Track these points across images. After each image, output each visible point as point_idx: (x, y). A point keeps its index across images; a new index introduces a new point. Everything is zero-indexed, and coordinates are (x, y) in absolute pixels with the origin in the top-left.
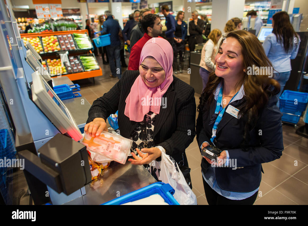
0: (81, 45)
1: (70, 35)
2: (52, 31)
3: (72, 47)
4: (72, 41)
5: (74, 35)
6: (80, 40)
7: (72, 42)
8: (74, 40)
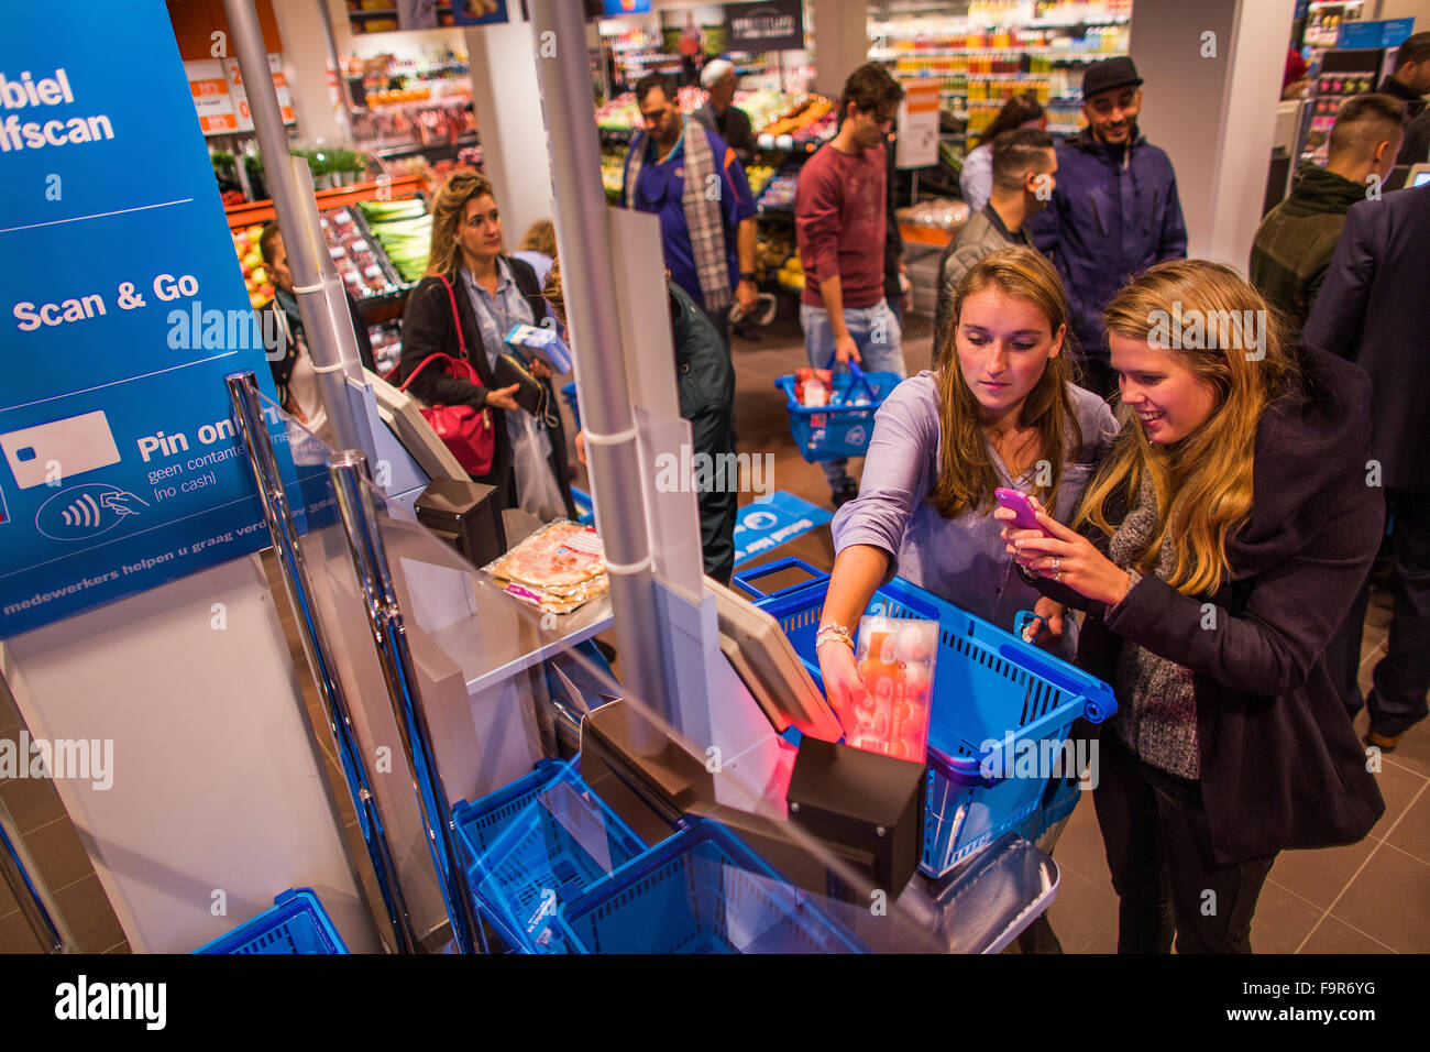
0: (414, 264)
1: (343, 217)
2: (245, 202)
3: (369, 280)
4: (361, 245)
5: (365, 211)
6: (401, 238)
7: (365, 252)
8: (373, 241)
